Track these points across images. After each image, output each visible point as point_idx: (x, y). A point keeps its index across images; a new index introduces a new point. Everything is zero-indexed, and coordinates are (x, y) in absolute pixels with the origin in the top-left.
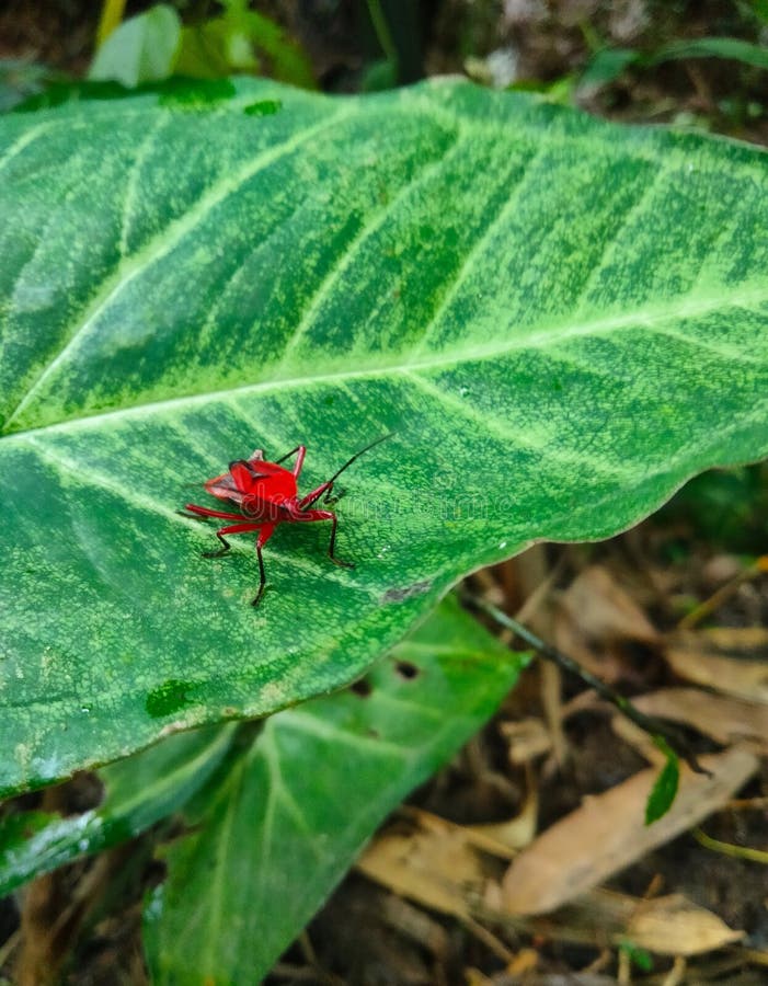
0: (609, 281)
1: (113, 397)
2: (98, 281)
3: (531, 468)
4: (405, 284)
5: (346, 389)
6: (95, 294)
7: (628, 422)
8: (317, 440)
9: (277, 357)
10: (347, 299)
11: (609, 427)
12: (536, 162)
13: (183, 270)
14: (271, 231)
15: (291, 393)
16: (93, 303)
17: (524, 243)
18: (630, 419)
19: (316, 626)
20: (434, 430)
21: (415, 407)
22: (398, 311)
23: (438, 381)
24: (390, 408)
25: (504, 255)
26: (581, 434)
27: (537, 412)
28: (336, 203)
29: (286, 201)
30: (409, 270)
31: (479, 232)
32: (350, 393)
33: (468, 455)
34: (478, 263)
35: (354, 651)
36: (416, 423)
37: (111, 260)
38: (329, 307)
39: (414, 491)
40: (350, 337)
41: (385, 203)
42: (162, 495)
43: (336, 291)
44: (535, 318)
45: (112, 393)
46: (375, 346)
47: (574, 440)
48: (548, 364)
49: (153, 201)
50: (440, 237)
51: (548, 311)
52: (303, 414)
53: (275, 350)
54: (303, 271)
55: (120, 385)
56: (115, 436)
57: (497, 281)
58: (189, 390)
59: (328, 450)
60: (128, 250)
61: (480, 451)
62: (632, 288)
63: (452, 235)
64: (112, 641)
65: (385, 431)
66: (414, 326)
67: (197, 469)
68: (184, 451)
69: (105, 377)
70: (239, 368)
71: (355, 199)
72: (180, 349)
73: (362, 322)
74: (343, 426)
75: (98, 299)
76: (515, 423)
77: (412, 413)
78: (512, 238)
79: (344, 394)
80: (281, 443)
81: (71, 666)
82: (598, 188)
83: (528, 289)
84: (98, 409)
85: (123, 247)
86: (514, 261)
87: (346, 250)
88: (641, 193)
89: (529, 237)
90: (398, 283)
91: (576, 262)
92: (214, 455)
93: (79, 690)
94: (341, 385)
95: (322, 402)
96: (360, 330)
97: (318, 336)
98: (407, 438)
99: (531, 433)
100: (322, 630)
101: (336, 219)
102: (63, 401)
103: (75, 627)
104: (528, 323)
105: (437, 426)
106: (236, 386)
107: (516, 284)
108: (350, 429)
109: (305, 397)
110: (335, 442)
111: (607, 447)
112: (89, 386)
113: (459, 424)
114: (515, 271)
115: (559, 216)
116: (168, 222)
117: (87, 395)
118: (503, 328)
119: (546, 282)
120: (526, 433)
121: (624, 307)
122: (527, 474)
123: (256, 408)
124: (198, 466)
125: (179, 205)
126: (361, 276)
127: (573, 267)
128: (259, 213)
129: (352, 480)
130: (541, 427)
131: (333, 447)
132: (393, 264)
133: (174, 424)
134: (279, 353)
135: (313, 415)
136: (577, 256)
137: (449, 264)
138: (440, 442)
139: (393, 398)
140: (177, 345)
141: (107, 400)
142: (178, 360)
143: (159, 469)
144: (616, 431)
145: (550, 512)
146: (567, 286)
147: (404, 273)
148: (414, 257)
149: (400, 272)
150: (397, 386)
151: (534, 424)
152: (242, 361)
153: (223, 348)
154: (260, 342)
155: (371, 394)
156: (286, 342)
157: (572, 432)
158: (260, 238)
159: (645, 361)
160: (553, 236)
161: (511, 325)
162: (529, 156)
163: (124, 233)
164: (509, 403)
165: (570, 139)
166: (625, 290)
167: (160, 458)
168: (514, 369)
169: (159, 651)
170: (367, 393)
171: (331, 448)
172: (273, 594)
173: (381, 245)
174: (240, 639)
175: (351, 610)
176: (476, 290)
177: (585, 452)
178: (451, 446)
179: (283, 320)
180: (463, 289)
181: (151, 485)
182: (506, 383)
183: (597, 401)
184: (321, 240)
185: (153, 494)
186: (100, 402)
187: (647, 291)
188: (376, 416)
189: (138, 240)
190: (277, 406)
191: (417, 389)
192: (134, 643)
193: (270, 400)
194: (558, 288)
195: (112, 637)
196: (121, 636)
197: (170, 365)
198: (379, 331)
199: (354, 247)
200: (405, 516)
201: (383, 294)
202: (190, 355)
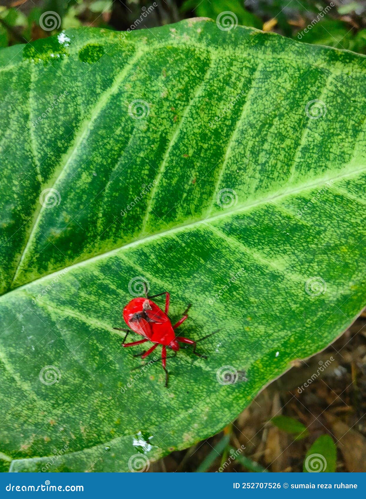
0: (306, 157)
1: (60, 263)
2: (33, 202)
3: (280, 285)
4: (198, 174)
5: (177, 239)
6: (34, 210)
7: (325, 257)
8: (170, 272)
9: (140, 229)
10: (169, 190)
11: (316, 260)
12: (257, 75)
13: (78, 188)
14: (119, 155)
15: (150, 245)
16: (34, 215)
17: (257, 135)
18: (326, 255)
19: (197, 397)
20: (227, 260)
21: (215, 246)
22: (196, 191)
23: (224, 230)
24: (202, 248)
25: (247, 143)
26: (302, 264)
27: (278, 249)
28: (151, 130)
29: (122, 133)
30: (198, 164)
31: (231, 128)
32: (180, 242)
33: (246, 274)
34: (233, 149)
35: (218, 415)
36: (216, 255)
37: (36, 188)
38: (160, 196)
39: (225, 304)
40: (174, 211)
41: (178, 122)
42: (103, 318)
43: (162, 186)
44: (269, 184)
45: (60, 262)
46: (188, 213)
47: (299, 267)
48: (280, 219)
49: (48, 145)
50: (211, 138)
51: (276, 179)
52: (159, 258)
53: (137, 226)
54: (143, 178)
55: (63, 257)
56: (68, 284)
57: (245, 161)
58: (99, 253)
59: (176, 277)
60: (43, 179)
61: (252, 273)
62: (319, 161)
63: (217, 133)
64: (108, 413)
65: (202, 261)
66: (206, 198)
67: (115, 298)
68: (105, 289)
69: (54, 255)
70: (121, 238)
71: (161, 125)
72: (89, 235)
73: (179, 201)
74: (180, 261)
75: (37, 212)
76: (268, 255)
77: (214, 250)
78: (251, 132)
79: (177, 242)
80: (152, 276)
81: (95, 429)
82: (295, 92)
83: (264, 164)
84: (55, 270)
85: (40, 178)
86: (253, 147)
87: (163, 160)
88: (320, 93)
89: (260, 131)
90: (194, 174)
91: (287, 146)
92: (121, 289)
93: (102, 440)
94: (174, 237)
95: (167, 249)
96: (179, 205)
97: (158, 213)
98: (214, 264)
99: (276, 261)
100: (200, 399)
101: (154, 142)
102: (37, 269)
103: (89, 408)
104: (266, 188)
105: (228, 257)
106: (121, 246)
107: (256, 162)
108: (184, 262)
109: (158, 247)
110: (178, 271)
111: (316, 273)
112: (47, 260)
113: (239, 256)
114: (255, 153)
115: (276, 116)
116: (60, 157)
117: (48, 265)
118: (252, 191)
119: (272, 161)
120: (274, 261)
121: (316, 174)
122: (278, 290)
123: (135, 257)
124: (115, 296)
125: (63, 145)
126: (174, 174)
127: (287, 150)
128: (110, 144)
129: (192, 295)
130: (281, 257)
131: (179, 276)
132: (189, 164)
133: (96, 273)
134: (140, 227)
135: (164, 258)
136: (288, 142)
137: (218, 153)
138: (231, 267)
139: (203, 241)
140: (87, 233)
141: (58, 265)
142: (89, 240)
143: (97, 302)
144: (320, 263)
145: (294, 323)
146: (284, 163)
147: (196, 167)
148: (199, 155)
149: (193, 167)
150: (203, 234)
151: (278, 256)
152: (122, 234)
153: (110, 229)
154: (129, 223)
155: (191, 241)
156: (142, 220)
157: (297, 262)
158: (115, 161)
159: (330, 217)
160: (273, 130)
161: (256, 189)
162: (253, 70)
163: (38, 170)
164: (263, 243)
165: (275, 55)
166: (315, 163)
167: (95, 295)
168: (263, 221)
169: (130, 415)
170: (189, 241)
171: (177, 275)
172: (172, 377)
173: (181, 152)
174: (165, 406)
175: (211, 387)
176: (235, 167)
177: (305, 276)
178: (237, 269)
179: (138, 209)
180: (228, 168)
181: (96, 312)
182: (259, 231)
183: (308, 243)
184: (148, 157)
185: (98, 317)
186: (55, 266)
187: (327, 163)
188: (196, 253)
189: (47, 172)
190: (145, 254)
191: (214, 235)
192: (118, 412)
193: (141, 252)
194: (279, 165)
195: (107, 411)
196: (111, 410)
197: (86, 244)
198: (189, 205)
199: (166, 156)
200: (223, 321)
201: (187, 183)
202: (95, 237)
